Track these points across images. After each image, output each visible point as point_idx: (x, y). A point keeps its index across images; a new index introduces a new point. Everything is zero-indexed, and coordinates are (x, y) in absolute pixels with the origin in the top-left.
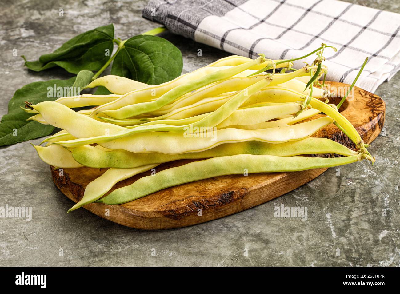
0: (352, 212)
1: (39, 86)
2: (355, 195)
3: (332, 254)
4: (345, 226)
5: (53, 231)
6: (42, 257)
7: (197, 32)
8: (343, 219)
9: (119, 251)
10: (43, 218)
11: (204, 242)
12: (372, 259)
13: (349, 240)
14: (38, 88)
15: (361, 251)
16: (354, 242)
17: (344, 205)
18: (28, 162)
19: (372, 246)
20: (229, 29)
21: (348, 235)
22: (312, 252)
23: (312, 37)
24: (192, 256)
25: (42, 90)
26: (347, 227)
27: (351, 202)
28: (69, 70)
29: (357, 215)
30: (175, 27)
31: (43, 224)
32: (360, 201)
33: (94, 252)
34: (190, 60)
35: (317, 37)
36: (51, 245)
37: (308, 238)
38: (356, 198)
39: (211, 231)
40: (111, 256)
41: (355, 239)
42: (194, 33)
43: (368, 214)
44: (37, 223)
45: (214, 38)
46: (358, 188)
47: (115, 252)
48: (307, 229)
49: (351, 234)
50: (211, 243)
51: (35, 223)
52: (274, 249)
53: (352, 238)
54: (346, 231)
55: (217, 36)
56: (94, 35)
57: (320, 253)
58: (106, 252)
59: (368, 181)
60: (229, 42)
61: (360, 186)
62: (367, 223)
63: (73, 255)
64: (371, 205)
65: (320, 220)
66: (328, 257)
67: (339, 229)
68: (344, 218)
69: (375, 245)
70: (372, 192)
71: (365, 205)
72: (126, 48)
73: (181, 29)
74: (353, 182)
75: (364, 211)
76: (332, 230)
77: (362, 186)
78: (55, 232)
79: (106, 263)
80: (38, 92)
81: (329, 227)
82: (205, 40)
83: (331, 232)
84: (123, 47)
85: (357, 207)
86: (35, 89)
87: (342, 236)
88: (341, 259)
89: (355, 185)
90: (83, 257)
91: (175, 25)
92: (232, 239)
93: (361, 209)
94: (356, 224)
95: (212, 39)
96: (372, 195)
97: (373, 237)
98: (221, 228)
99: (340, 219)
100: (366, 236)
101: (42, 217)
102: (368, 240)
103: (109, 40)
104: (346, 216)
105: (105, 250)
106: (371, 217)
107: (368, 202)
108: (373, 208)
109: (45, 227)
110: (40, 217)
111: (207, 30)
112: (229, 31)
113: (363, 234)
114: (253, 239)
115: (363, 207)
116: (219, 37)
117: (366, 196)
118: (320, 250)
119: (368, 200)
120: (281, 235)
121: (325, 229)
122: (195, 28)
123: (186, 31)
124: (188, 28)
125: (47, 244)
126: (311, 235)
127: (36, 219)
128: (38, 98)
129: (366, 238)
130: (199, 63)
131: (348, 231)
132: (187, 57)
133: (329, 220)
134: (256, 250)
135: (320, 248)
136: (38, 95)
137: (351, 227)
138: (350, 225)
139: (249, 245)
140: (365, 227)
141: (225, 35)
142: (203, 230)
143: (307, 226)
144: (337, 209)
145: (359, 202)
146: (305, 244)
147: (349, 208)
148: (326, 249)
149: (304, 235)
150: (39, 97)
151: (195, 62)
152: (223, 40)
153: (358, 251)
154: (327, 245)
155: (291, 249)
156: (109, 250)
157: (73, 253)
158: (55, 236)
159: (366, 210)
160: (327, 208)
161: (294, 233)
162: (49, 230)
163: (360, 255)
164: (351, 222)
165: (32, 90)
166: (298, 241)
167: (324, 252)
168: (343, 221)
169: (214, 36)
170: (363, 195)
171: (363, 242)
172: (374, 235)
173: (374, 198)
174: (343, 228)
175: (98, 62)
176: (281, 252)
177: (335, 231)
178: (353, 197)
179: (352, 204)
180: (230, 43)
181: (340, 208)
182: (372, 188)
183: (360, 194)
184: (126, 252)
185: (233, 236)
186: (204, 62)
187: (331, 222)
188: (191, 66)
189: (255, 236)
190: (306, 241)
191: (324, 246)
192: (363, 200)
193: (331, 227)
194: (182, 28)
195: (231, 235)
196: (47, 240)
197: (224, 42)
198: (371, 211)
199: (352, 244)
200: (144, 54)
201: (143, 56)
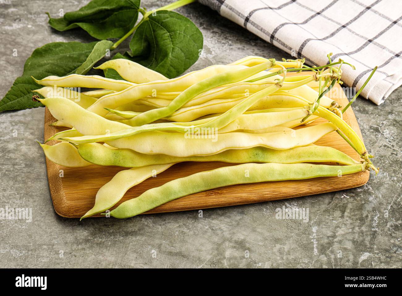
0: (339, 229)
1: (59, 47)
2: (346, 210)
4: (328, 243)
5: (44, 211)
6: (28, 237)
7: (223, 7)
8: (328, 235)
9: (103, 240)
10: (36, 196)
11: (187, 242)
13: (329, 259)
14: (57, 49)
16: (333, 261)
17: (333, 219)
18: (32, 131)
21: (330, 254)
23: (340, 26)
24: (172, 256)
25: (62, 52)
26: (330, 244)
27: (340, 217)
28: (92, 34)
29: (343, 233)
31: (35, 201)
32: (350, 217)
33: (78, 239)
34: (214, 35)
35: (344, 27)
36: (39, 225)
37: (289, 251)
38: (346, 214)
39: (196, 231)
40: (95, 245)
41: (335, 259)
42: (220, 7)
43: (354, 233)
44: (30, 200)
46: (350, 202)
47: (99, 242)
48: (290, 242)
49: (332, 253)
50: (194, 245)
51: (27, 199)
52: (253, 259)
53: (333, 257)
54: (328, 248)
55: (242, 14)
58: (90, 240)
59: (362, 197)
60: (252, 22)
61: (353, 201)
62: (351, 242)
63: (58, 239)
64: (360, 223)
65: (305, 234)
67: (322, 245)
68: (330, 234)
70: (364, 209)
71: (353, 223)
74: (346, 195)
75: (351, 228)
76: (315, 246)
77: (355, 201)
78: (45, 213)
79: (88, 252)
80: (57, 54)
81: (312, 242)
83: (313, 248)
84: (147, 18)
85: (345, 224)
86: (54, 49)
87: (323, 254)
89: (348, 199)
90: (67, 243)
92: (214, 243)
93: (348, 226)
94: (340, 242)
95: (237, 17)
96: (363, 212)
97: (354, 259)
98: (207, 229)
99: (324, 235)
100: (347, 257)
101: (35, 194)
102: (348, 261)
103: (134, 9)
104: (332, 232)
105: (89, 238)
106: (356, 236)
107: (357, 219)
108: (360, 227)
109: (36, 206)
110: (33, 194)
111: (233, 7)
112: (255, 10)
114: (235, 245)
115: (351, 224)
116: (244, 16)
117: (356, 213)
119: (357, 217)
120: (264, 245)
121: (309, 244)
122: (222, 2)
123: (213, 4)
125: (35, 224)
126: (293, 248)
127: (30, 195)
128: (55, 61)
129: (346, 259)
130: (222, 39)
131: (330, 249)
132: (211, 31)
133: (314, 235)
134: (235, 258)
135: (299, 264)
136: (56, 57)
137: (334, 245)
138: (333, 242)
139: (230, 252)
140: (348, 247)
141: (250, 15)
142: (189, 229)
143: (291, 238)
144: (324, 223)
145: (348, 219)
146: (284, 258)
147: (337, 224)
149: (286, 248)
150: (57, 60)
151: (219, 38)
154: (306, 262)
155: (270, 262)
156: (93, 238)
157: (58, 237)
158: (44, 217)
159: (353, 228)
160: (315, 221)
161: (276, 245)
162: (40, 209)
164: (336, 240)
165: (51, 50)
166: (278, 254)
168: (328, 237)
169: (239, 14)
170: (354, 211)
171: (342, 263)
172: (355, 257)
173: (364, 216)
174: (326, 245)
175: (121, 28)
176: (260, 263)
177: (317, 248)
178: (343, 212)
179: (340, 220)
180: (254, 24)
181: (328, 223)
182: (364, 204)
183: (351, 209)
184: (110, 243)
185: (216, 239)
186: (228, 39)
187: (316, 237)
188: (213, 42)
189: (237, 242)
190: (287, 254)
191: (304, 263)
192: (353, 217)
193: (315, 242)
195: (215, 239)
196: (36, 219)
197: (247, 21)
198: (358, 230)
199: (331, 263)
200: (166, 31)
201: (165, 33)
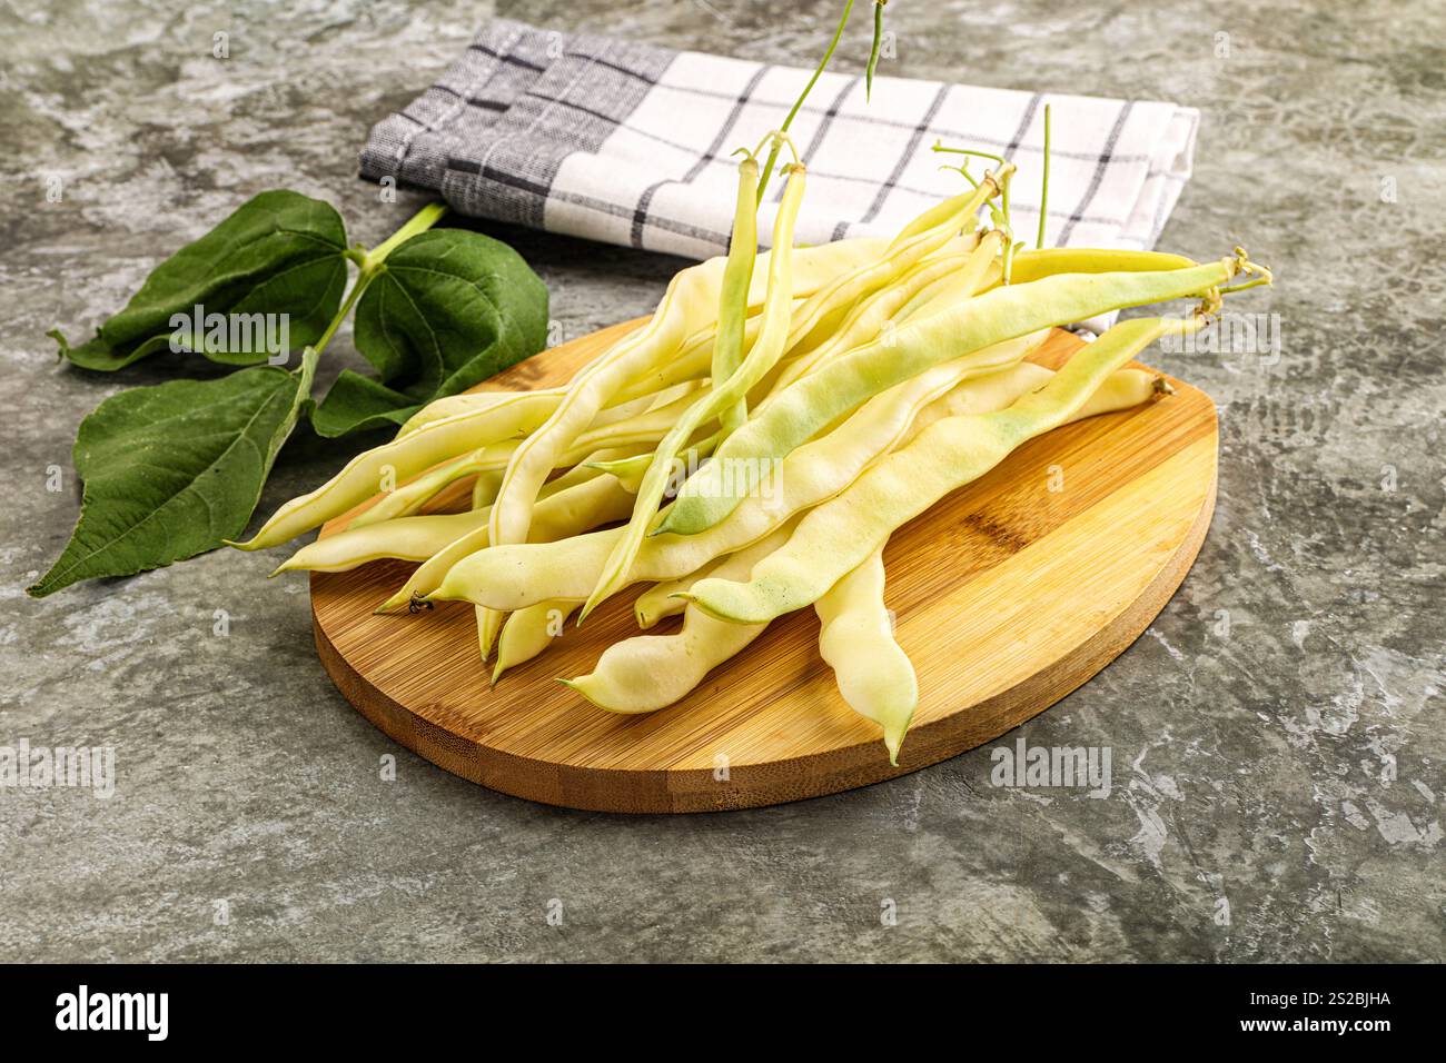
3: (1199, 701)
4: (1190, 628)
7: (551, 203)
12: (1308, 696)
13: (1222, 659)
15: (1269, 681)
16: (1237, 661)
19: (1291, 665)
20: (650, 184)
21: (1214, 648)
22: (1145, 703)
26: (1196, 627)
29: (1205, 596)
30: (477, 195)
41: (1238, 655)
42: (542, 205)
43: (1231, 589)
45: (612, 213)
49: (1218, 645)
53: (1225, 652)
54: (1200, 638)
55: (619, 208)
56: (280, 244)
57: (1166, 703)
60: (659, 219)
62: (1242, 611)
64: (1227, 564)
66: (1195, 708)
67: (1180, 636)
68: (1178, 606)
69: (1295, 661)
71: (1211, 568)
72: (390, 270)
73: (494, 198)
75: (1217, 581)
76: (1163, 641)
81: (1152, 636)
82: (578, 223)
83: (1164, 647)
84: (377, 268)
85: (1196, 575)
87: (1198, 654)
88: (1231, 709)
91: (477, 189)
93: (1205, 578)
95: (605, 217)
96: (1213, 539)
97: (1279, 642)
99: (1166, 612)
100: (1260, 644)
102: (1271, 650)
103: (328, 253)
104: (1178, 600)
106: (1244, 594)
107: (1213, 559)
108: (1235, 572)
111: (585, 194)
112: (652, 189)
113: (1247, 638)
115: (1208, 572)
116: (626, 211)
118: (1163, 696)
119: (1210, 553)
121: (1142, 642)
122: (543, 191)
123: (516, 204)
124: (522, 193)
129: (1262, 648)
131: (1206, 639)
135: (1159, 690)
137: (1207, 627)
140: (1243, 621)
141: (644, 202)
146: (1114, 688)
148: (1176, 691)
152: (640, 217)
153: (1264, 684)
154: (1175, 681)
155: (1086, 707)
159: (1221, 580)
163: (1272, 690)
164: (1202, 615)
167: (1177, 700)
168: (1180, 614)
169: (610, 209)
171: (1261, 660)
172: (1279, 638)
173: (1223, 546)
174: (1188, 633)
176: (1066, 717)
177: (1173, 644)
180: (664, 224)
190: (1113, 679)
191: (1168, 685)
193: (1157, 635)
194: (499, 196)
197: (642, 222)
198: (1236, 580)
199: (1236, 667)
200: (459, 281)
201: (459, 287)
